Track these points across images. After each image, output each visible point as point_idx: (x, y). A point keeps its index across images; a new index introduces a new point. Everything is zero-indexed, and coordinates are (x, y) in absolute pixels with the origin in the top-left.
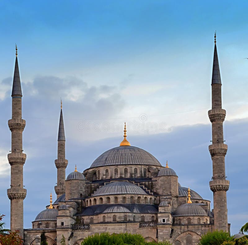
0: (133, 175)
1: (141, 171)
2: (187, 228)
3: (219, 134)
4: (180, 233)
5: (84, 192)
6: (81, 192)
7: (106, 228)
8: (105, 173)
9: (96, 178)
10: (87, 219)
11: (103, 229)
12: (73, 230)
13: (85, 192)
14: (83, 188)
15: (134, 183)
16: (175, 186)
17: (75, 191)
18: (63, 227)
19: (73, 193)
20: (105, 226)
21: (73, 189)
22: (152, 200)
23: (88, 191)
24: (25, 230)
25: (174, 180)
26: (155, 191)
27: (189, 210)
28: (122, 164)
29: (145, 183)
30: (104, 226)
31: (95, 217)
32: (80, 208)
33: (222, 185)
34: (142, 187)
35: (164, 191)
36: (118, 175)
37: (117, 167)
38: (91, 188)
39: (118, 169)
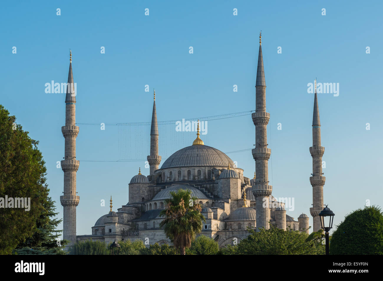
0: (196, 178)
1: (205, 173)
2: (232, 234)
3: (261, 137)
4: (225, 239)
5: (146, 196)
6: (143, 196)
7: (155, 234)
8: (169, 176)
9: (161, 181)
10: (141, 225)
11: (152, 235)
12: (123, 236)
13: (148, 195)
14: (145, 192)
15: (194, 185)
16: (235, 189)
17: (136, 195)
18: (110, 234)
19: (135, 197)
20: (154, 232)
21: (135, 193)
22: (209, 204)
23: (151, 195)
24: (78, 237)
25: (234, 182)
26: (216, 194)
27: (241, 214)
28: (186, 166)
29: (206, 186)
30: (152, 233)
31: (148, 223)
32: (140, 213)
33: (262, 191)
34: (202, 191)
35: (223, 195)
36: (181, 177)
37: (180, 169)
38: (154, 191)
39: (181, 171)
